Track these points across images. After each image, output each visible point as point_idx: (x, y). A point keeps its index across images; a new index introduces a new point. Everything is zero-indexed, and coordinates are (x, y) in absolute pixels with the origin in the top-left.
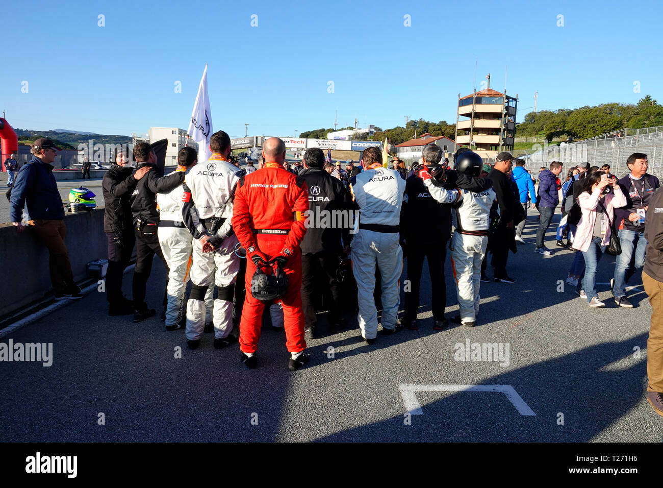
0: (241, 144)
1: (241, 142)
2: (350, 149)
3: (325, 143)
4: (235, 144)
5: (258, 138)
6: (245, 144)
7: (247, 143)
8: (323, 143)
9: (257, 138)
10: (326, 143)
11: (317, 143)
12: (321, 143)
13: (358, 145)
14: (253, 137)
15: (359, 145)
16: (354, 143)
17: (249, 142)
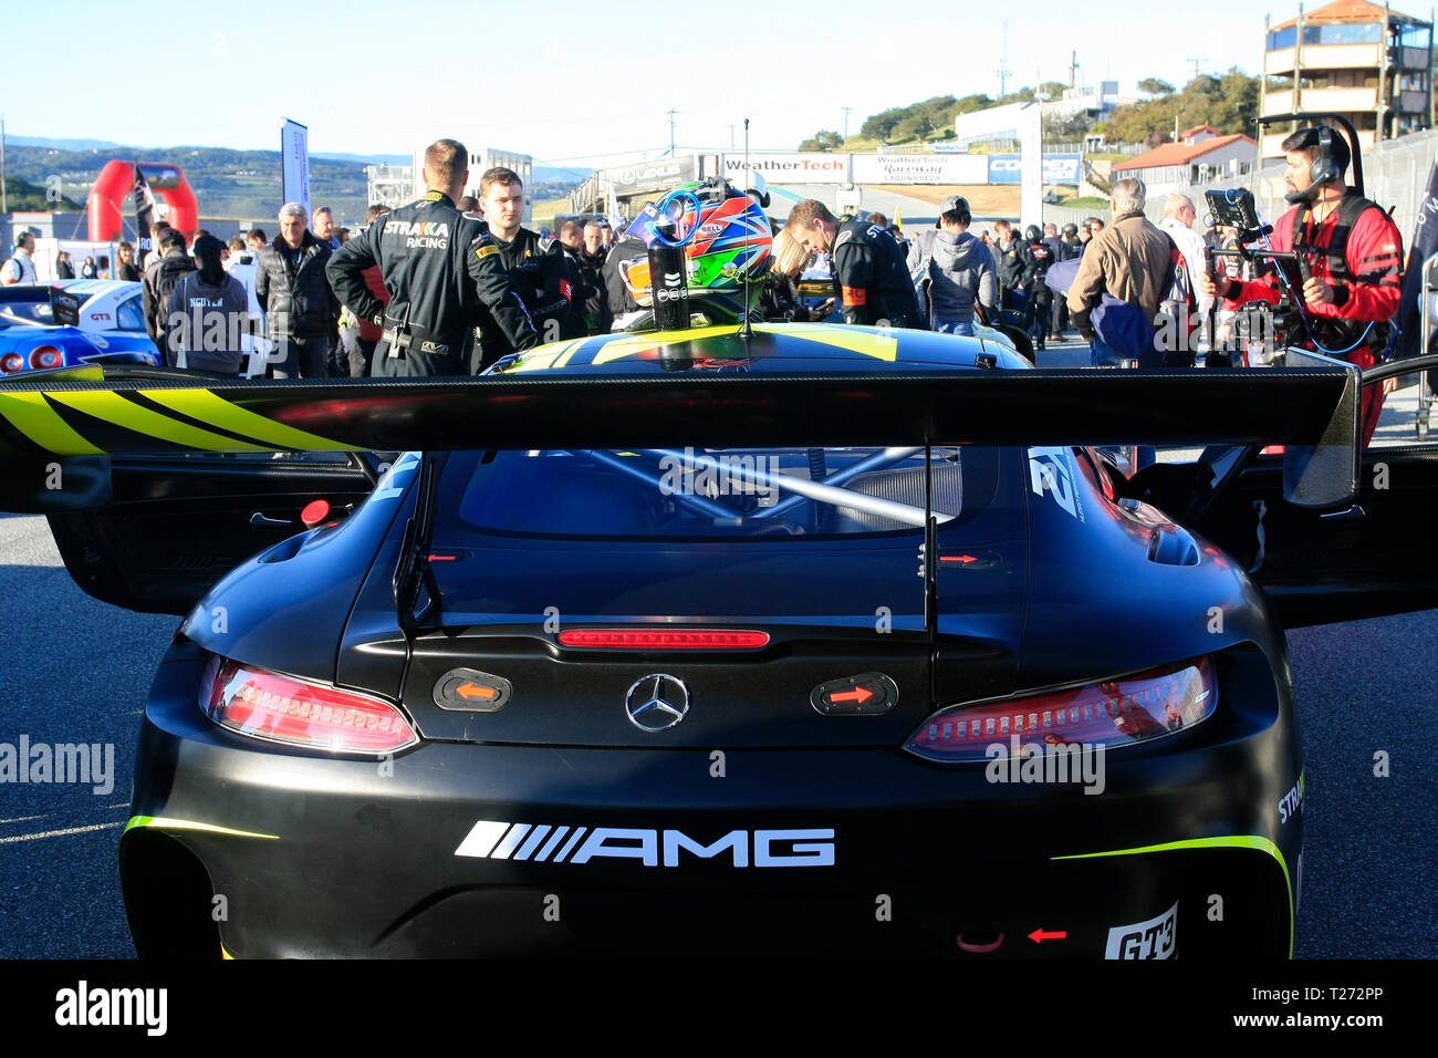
0: (657, 178)
1: (657, 173)
2: (986, 182)
3: (905, 165)
4: (640, 178)
5: (706, 160)
6: (668, 177)
7: (674, 176)
8: (900, 165)
9: (701, 159)
10: (911, 165)
11: (883, 164)
12: (895, 166)
13: (1008, 168)
14: (692, 156)
15: (1012, 165)
16: (994, 163)
17: (678, 171)
